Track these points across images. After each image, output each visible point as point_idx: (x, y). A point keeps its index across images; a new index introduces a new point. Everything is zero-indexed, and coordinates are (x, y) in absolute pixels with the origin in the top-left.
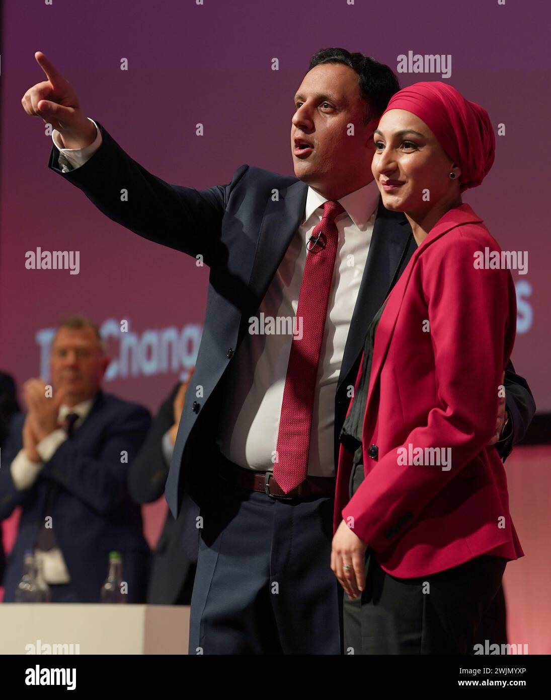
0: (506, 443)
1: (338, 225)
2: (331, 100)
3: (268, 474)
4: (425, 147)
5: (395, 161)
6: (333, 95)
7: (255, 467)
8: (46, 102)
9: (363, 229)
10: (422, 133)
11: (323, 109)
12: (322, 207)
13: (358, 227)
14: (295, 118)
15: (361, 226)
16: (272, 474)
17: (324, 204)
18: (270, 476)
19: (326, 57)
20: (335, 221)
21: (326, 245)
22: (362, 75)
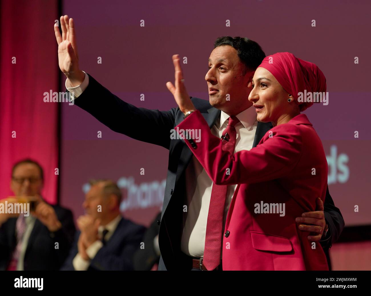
0: (328, 241)
1: (236, 128)
3: (201, 259)
4: (271, 85)
5: (258, 95)
7: (195, 255)
9: (251, 129)
10: (269, 79)
11: (220, 70)
12: (228, 119)
13: (247, 129)
14: (207, 77)
15: (249, 128)
16: (202, 259)
17: (229, 118)
18: (202, 260)
19: (220, 42)
20: (235, 127)
21: (230, 140)
22: (239, 50)
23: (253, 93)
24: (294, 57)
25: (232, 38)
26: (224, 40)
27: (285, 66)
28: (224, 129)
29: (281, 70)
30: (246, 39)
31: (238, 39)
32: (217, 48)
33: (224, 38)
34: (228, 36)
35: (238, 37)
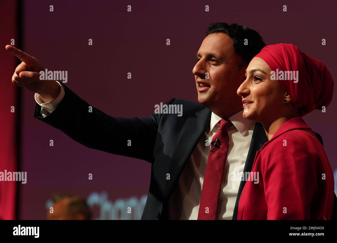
1: (229, 133)
2: (216, 57)
5: (249, 89)
6: (217, 53)
8: (24, 73)
9: (246, 135)
10: (265, 72)
11: (211, 62)
13: (242, 134)
14: (195, 69)
15: (244, 133)
17: (220, 121)
19: (213, 29)
20: (227, 131)
21: (221, 147)
22: (235, 39)
23: (243, 86)
24: (299, 50)
25: (228, 25)
26: (219, 26)
27: (287, 59)
28: (214, 134)
29: (281, 63)
30: (245, 27)
31: (235, 26)
32: (209, 35)
33: (218, 23)
34: (223, 22)
35: (234, 24)
